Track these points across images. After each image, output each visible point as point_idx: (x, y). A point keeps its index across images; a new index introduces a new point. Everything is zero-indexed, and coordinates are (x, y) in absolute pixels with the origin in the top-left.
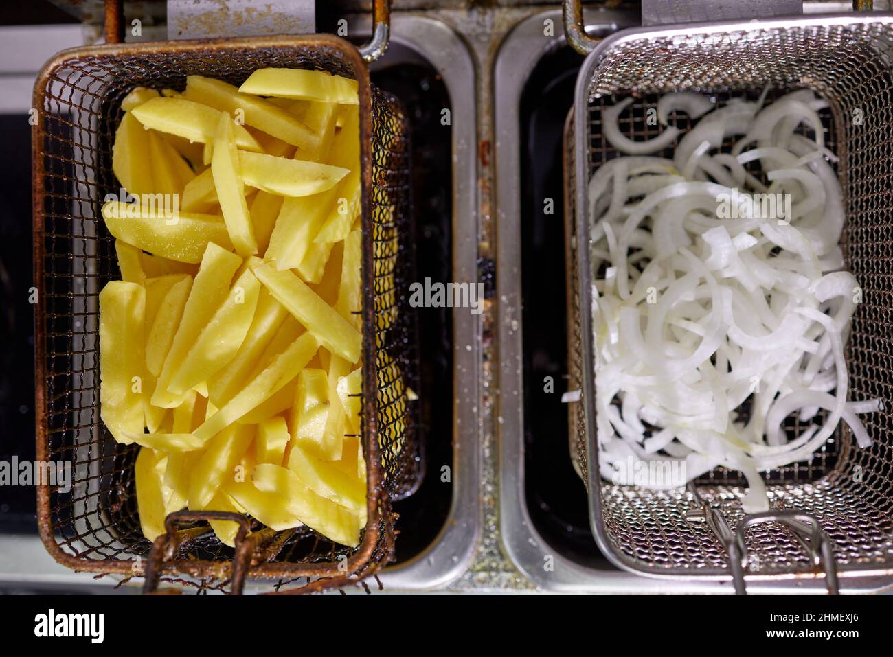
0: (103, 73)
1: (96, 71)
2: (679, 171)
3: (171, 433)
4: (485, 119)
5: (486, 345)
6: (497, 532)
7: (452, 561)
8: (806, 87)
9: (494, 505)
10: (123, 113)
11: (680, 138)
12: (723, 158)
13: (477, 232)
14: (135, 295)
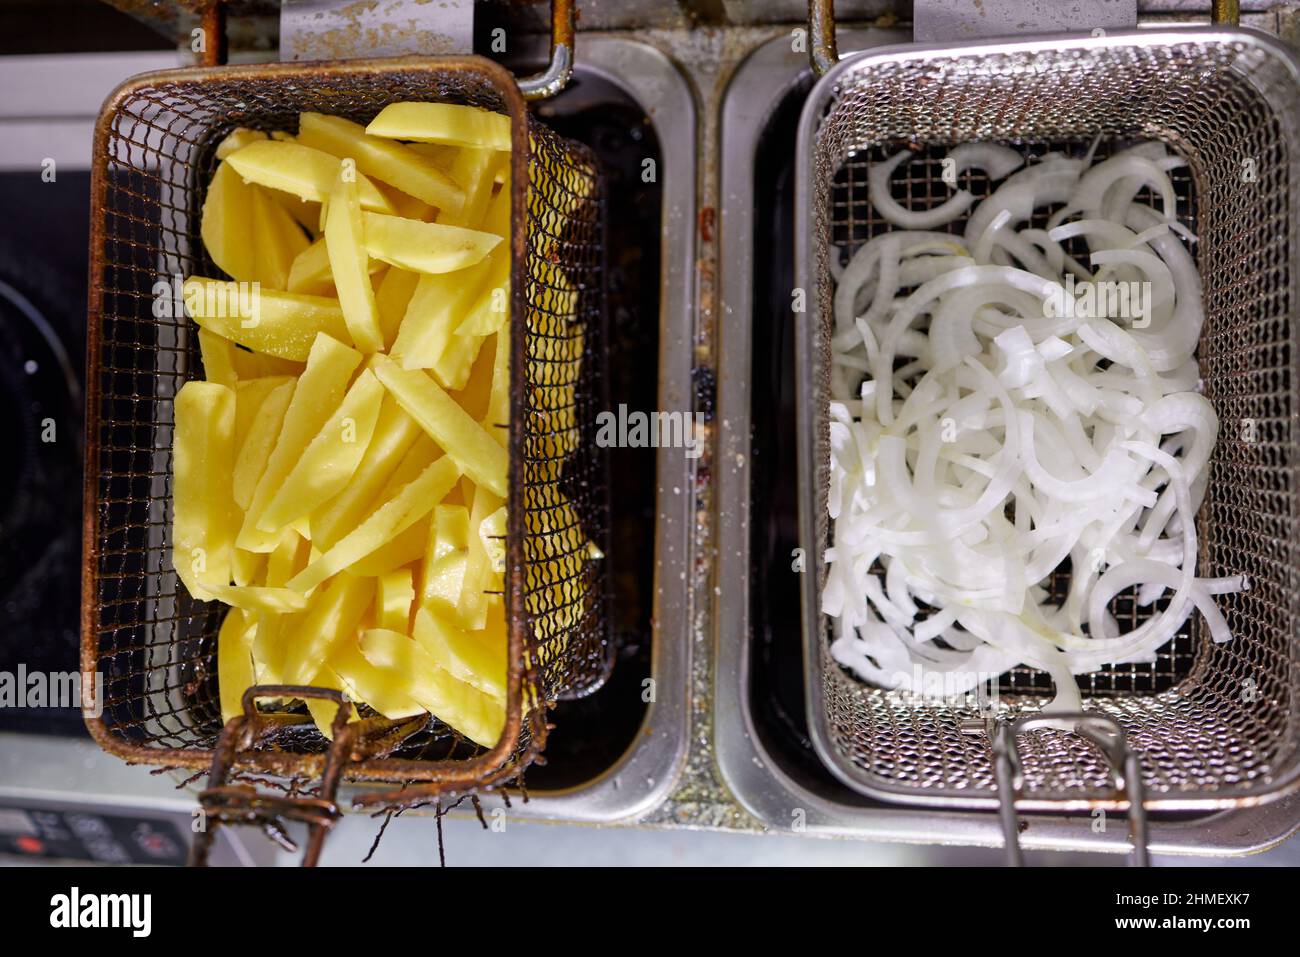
0: (189, 107)
1: (179, 104)
2: (969, 251)
3: (264, 586)
4: (709, 178)
5: (701, 488)
6: (709, 748)
7: (647, 784)
8: (1154, 139)
9: (707, 711)
10: (218, 162)
11: (975, 206)
12: (1033, 235)
13: (693, 333)
14: (221, 400)
